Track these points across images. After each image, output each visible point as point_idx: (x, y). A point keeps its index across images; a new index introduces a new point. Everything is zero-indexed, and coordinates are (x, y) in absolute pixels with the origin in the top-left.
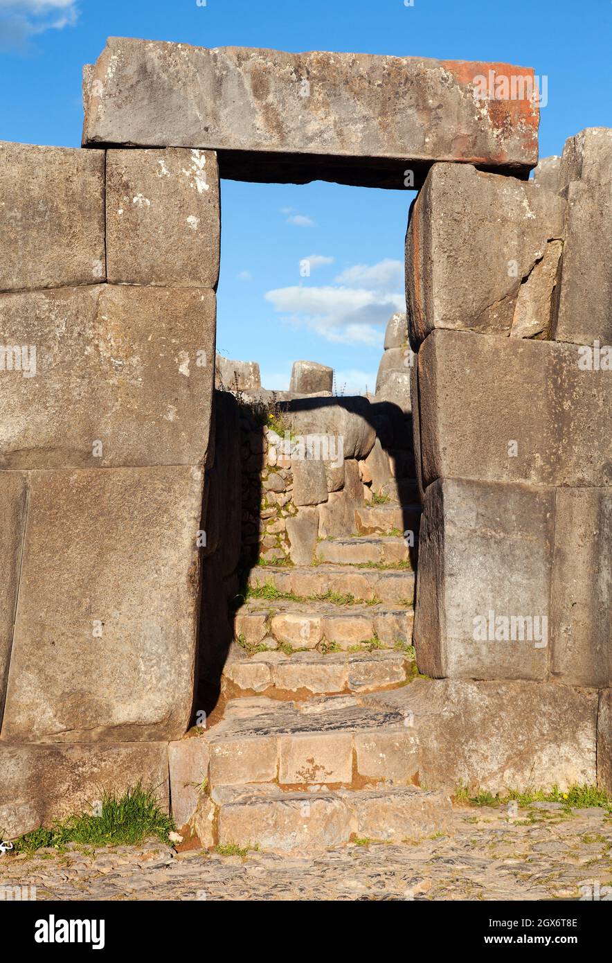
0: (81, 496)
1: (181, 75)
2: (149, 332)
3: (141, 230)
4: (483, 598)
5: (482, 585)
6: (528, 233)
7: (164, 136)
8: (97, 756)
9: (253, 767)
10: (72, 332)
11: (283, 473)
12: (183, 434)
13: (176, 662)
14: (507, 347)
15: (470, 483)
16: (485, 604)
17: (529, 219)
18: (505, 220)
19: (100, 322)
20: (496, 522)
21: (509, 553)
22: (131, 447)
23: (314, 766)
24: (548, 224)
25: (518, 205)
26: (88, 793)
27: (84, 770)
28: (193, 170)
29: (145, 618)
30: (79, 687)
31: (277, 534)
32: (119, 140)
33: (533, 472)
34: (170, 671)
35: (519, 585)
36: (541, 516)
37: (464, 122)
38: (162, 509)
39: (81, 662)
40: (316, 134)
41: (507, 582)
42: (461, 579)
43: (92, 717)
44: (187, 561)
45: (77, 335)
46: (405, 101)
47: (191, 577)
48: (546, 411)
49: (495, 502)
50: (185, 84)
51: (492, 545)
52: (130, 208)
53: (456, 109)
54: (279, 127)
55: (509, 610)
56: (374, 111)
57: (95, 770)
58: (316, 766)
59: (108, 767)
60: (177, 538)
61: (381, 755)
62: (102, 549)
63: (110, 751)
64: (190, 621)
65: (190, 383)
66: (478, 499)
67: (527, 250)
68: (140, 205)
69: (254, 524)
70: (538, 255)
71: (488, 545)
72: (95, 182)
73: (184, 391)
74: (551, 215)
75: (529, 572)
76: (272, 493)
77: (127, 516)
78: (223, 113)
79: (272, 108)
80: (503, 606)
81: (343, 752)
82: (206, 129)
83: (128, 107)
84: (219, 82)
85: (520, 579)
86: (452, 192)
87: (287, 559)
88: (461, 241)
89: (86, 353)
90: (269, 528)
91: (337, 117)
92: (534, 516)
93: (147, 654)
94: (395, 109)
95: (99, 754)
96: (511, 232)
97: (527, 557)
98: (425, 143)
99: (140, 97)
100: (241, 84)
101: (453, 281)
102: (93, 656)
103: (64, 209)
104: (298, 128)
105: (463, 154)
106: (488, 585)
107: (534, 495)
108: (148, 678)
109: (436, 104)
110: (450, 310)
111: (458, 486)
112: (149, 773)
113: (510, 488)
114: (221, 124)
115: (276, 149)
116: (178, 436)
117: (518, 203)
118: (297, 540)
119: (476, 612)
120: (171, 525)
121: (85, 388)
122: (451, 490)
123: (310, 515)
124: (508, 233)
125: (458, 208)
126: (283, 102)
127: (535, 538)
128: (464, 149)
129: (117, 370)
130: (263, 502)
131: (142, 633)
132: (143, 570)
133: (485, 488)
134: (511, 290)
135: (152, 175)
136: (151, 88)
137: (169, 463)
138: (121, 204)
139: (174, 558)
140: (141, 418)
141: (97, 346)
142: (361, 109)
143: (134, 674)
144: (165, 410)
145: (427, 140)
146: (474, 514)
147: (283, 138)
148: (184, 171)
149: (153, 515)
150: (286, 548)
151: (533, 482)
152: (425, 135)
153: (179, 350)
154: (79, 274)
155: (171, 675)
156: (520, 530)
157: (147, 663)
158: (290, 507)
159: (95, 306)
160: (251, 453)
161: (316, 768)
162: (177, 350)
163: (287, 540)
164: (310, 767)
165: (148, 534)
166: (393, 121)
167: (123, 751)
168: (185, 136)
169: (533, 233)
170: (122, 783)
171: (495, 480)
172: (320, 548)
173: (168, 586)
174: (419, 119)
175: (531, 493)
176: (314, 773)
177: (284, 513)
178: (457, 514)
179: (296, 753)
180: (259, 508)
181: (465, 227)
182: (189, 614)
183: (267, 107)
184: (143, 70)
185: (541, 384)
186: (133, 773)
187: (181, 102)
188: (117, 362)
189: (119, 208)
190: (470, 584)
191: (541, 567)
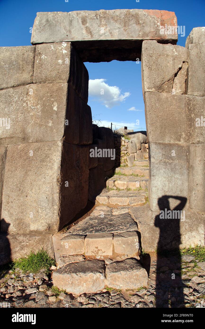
0: (21, 153)
1: (59, 21)
2: (44, 97)
3: (43, 66)
4: (165, 184)
5: (164, 179)
6: (176, 59)
7: (54, 39)
8: (28, 239)
9: (75, 249)
10: (19, 99)
11: (126, 147)
12: (54, 130)
13: (52, 209)
14: (171, 97)
15: (159, 143)
16: (165, 186)
17: (176, 55)
18: (167, 55)
19: (28, 95)
20: (169, 157)
21: (174, 168)
22: (37, 136)
23: (98, 249)
24: (183, 57)
25: (172, 51)
26: (26, 251)
27: (24, 243)
28: (62, 47)
29: (41, 194)
30: (20, 217)
31: (125, 160)
32: (40, 42)
33: (182, 139)
34: (50, 212)
35: (177, 178)
36: (185, 154)
37: (152, 27)
38: (47, 156)
39: (21, 209)
40: (103, 34)
41: (173, 178)
42: (157, 177)
43: (24, 227)
44: (56, 174)
45: (21, 100)
46: (132, 22)
47: (58, 179)
48: (185, 118)
49: (169, 150)
50: (60, 23)
51: (168, 165)
52: (41, 60)
53: (149, 23)
54: (91, 33)
55: (174, 188)
56: (122, 25)
57: (27, 244)
58: (99, 249)
59: (32, 243)
60: (53, 166)
61: (123, 246)
62: (27, 170)
63: (32, 238)
64: (58, 195)
65: (57, 113)
66: (162, 149)
67: (176, 64)
68: (44, 58)
69: (119, 158)
70: (180, 66)
71: (166, 165)
72: (31, 54)
73: (55, 116)
74: (183, 54)
75: (182, 174)
76: (123, 151)
77: (35, 159)
78: (72, 30)
79: (88, 28)
80: (172, 186)
81: (109, 244)
82: (67, 36)
83: (43, 32)
84: (71, 21)
85: (178, 177)
86: (149, 48)
87: (127, 165)
88: (153, 62)
89: (23, 105)
90: (123, 159)
91: (110, 28)
92: (182, 154)
93: (41, 207)
94: (129, 25)
95: (29, 239)
96: (170, 59)
97: (180, 169)
98: (139, 34)
99: (46, 29)
100: (78, 21)
101: (151, 75)
102: (24, 207)
103: (21, 63)
104: (97, 33)
105: (152, 37)
106: (166, 179)
107: (182, 147)
108: (42, 215)
109: (142, 22)
110: (150, 85)
111: (155, 145)
112: (46, 245)
113: (174, 145)
114: (72, 33)
115: (90, 40)
116: (53, 131)
117: (172, 50)
118: (129, 161)
119: (162, 189)
120: (50, 162)
121: (23, 117)
122: (153, 146)
123: (132, 155)
124: (169, 59)
125: (151, 52)
126: (92, 25)
127: (183, 162)
128: (153, 36)
129: (33, 110)
130: (121, 153)
131: (40, 200)
132: (40, 177)
133: (165, 145)
134: (171, 78)
135: (48, 50)
136: (50, 25)
137: (50, 141)
138: (38, 59)
139: (51, 173)
140: (40, 126)
141: (27, 103)
142: (118, 25)
143: (37, 213)
144: (48, 122)
145: (140, 33)
146: (161, 154)
147: (92, 36)
148: (59, 47)
149: (44, 158)
150: (127, 163)
151: (182, 142)
152: (139, 32)
153: (54, 102)
154: (23, 81)
155: (50, 214)
156: (178, 159)
157: (42, 210)
158: (128, 154)
159: (27, 90)
160: (118, 142)
161: (99, 250)
162: (53, 102)
163: (127, 161)
164: (97, 250)
165: (42, 165)
166: (128, 28)
167: (37, 238)
168: (60, 38)
169: (177, 59)
170: (37, 248)
171: (169, 142)
172: (135, 162)
173: (49, 183)
174: (137, 27)
175: (181, 146)
176: (98, 252)
177: (126, 155)
178: (155, 154)
179: (91, 245)
180: (120, 154)
181: (154, 58)
182: (57, 192)
183: (86, 27)
184: (47, 21)
185: (183, 109)
186: (40, 245)
187: (59, 29)
188: (33, 107)
189: (37, 60)
190: (160, 179)
191: (186, 172)
